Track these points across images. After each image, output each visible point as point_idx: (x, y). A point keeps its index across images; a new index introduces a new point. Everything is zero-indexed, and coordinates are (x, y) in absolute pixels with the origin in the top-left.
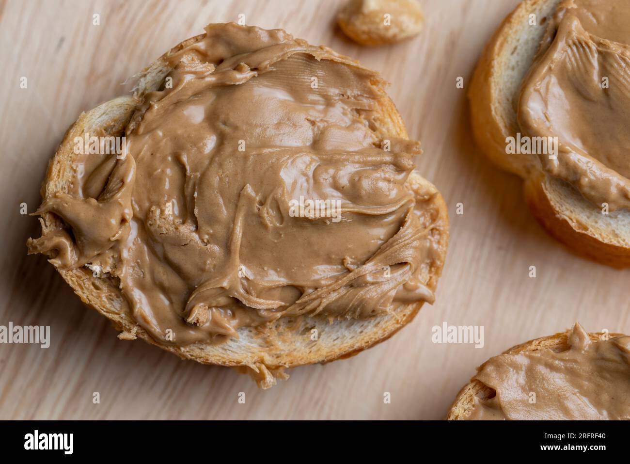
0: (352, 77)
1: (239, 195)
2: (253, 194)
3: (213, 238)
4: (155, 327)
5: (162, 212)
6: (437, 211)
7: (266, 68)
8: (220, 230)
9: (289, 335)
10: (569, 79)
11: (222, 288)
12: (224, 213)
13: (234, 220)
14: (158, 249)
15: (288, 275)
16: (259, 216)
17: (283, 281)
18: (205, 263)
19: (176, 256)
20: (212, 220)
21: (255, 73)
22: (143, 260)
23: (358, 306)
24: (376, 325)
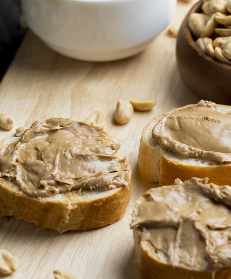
0: (95, 131)
1: (57, 150)
2: (62, 149)
3: (49, 162)
4: (29, 191)
5: (30, 159)
6: (127, 165)
7: (65, 125)
8: (51, 160)
9: (76, 195)
10: (168, 126)
11: (52, 175)
12: (52, 156)
13: (56, 156)
14: (29, 169)
15: (76, 175)
16: (64, 155)
17: (74, 176)
18: (46, 169)
19: (35, 168)
20: (48, 157)
21: (62, 128)
22: (24, 173)
23: (100, 180)
24: (108, 193)
